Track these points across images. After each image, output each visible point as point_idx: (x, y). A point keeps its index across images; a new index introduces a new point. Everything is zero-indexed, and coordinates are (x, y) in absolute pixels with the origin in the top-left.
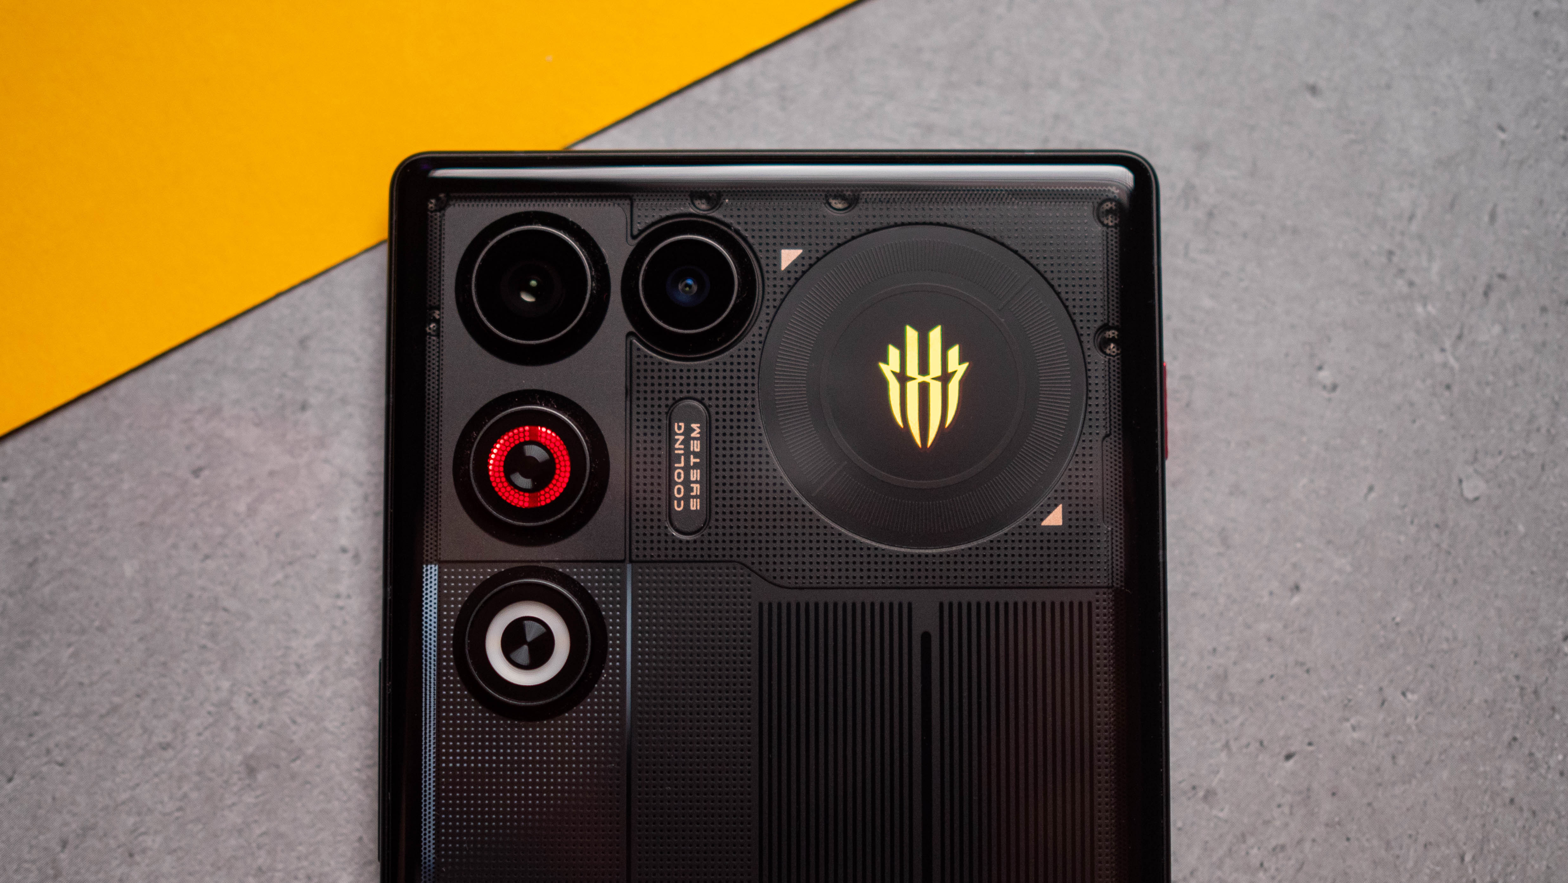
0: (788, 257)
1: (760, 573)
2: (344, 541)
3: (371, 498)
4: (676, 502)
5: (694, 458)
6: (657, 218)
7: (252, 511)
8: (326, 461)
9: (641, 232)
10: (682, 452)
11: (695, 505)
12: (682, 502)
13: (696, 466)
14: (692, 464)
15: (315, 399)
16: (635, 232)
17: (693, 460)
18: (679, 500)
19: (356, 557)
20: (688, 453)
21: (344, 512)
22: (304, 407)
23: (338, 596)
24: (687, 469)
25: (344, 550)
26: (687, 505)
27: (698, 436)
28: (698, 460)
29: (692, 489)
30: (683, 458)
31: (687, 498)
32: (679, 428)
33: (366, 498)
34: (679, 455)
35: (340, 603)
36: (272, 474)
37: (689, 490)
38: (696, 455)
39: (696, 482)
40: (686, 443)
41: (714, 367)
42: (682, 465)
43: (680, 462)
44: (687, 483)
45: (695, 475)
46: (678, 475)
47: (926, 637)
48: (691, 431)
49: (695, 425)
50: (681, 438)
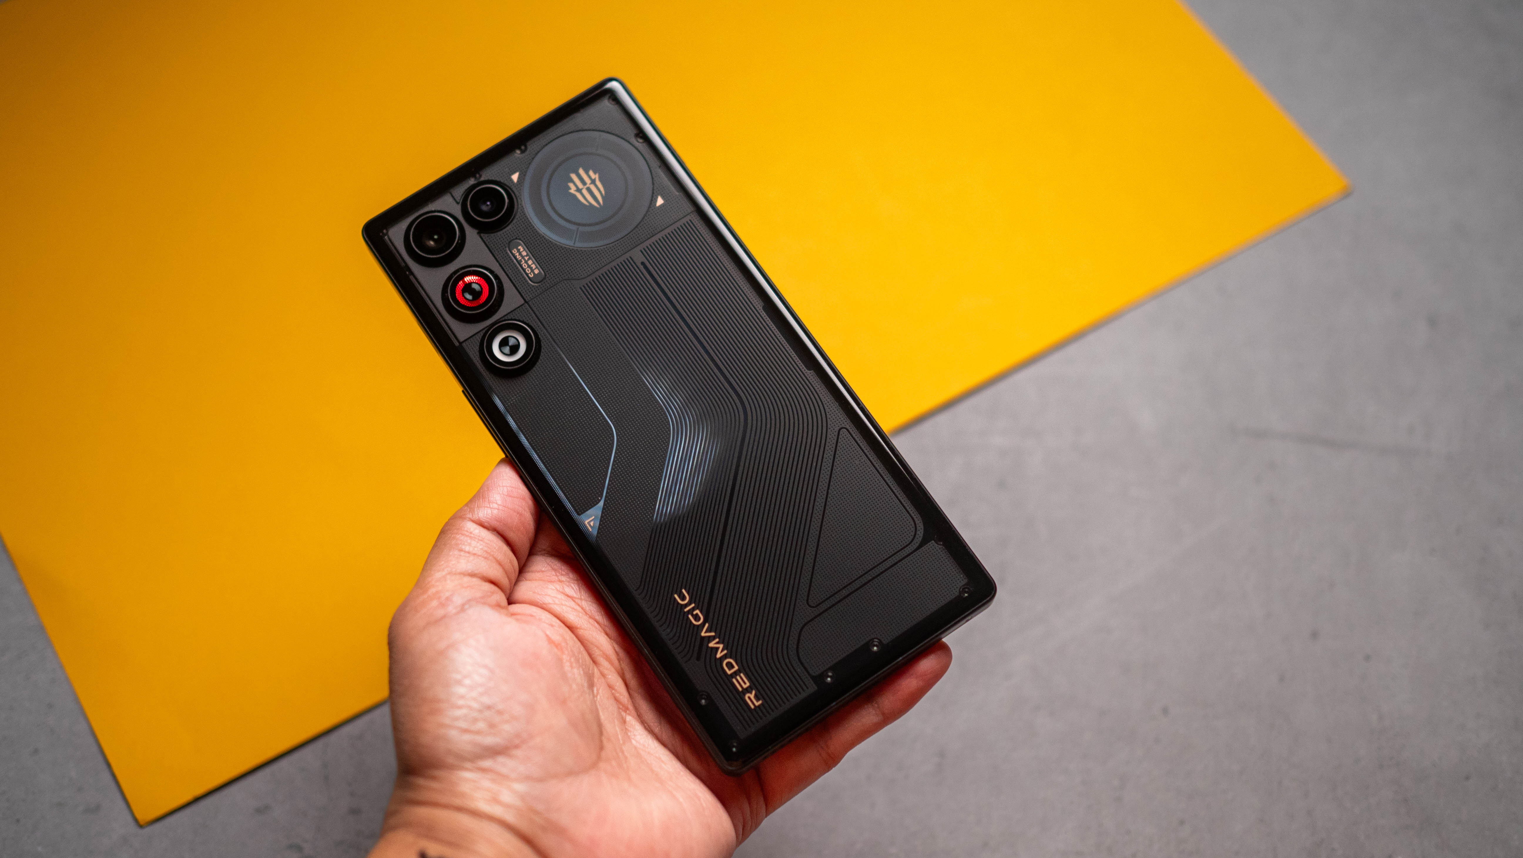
0: (515, 177)
6: (462, 191)
9: (459, 199)
10: (521, 258)
11: (537, 271)
12: (532, 273)
13: (529, 259)
14: (527, 260)
16: (458, 201)
17: (526, 258)
18: (530, 273)
20: (523, 257)
24: (526, 262)
26: (534, 273)
27: (524, 249)
28: (528, 257)
29: (532, 268)
30: (522, 260)
31: (532, 271)
32: (515, 251)
37: (531, 268)
38: (526, 256)
39: (532, 264)
40: (520, 254)
41: (514, 226)
42: (523, 262)
44: (529, 266)
45: (530, 262)
46: (525, 265)
47: (643, 263)
48: (520, 249)
49: (519, 247)
50: (518, 254)
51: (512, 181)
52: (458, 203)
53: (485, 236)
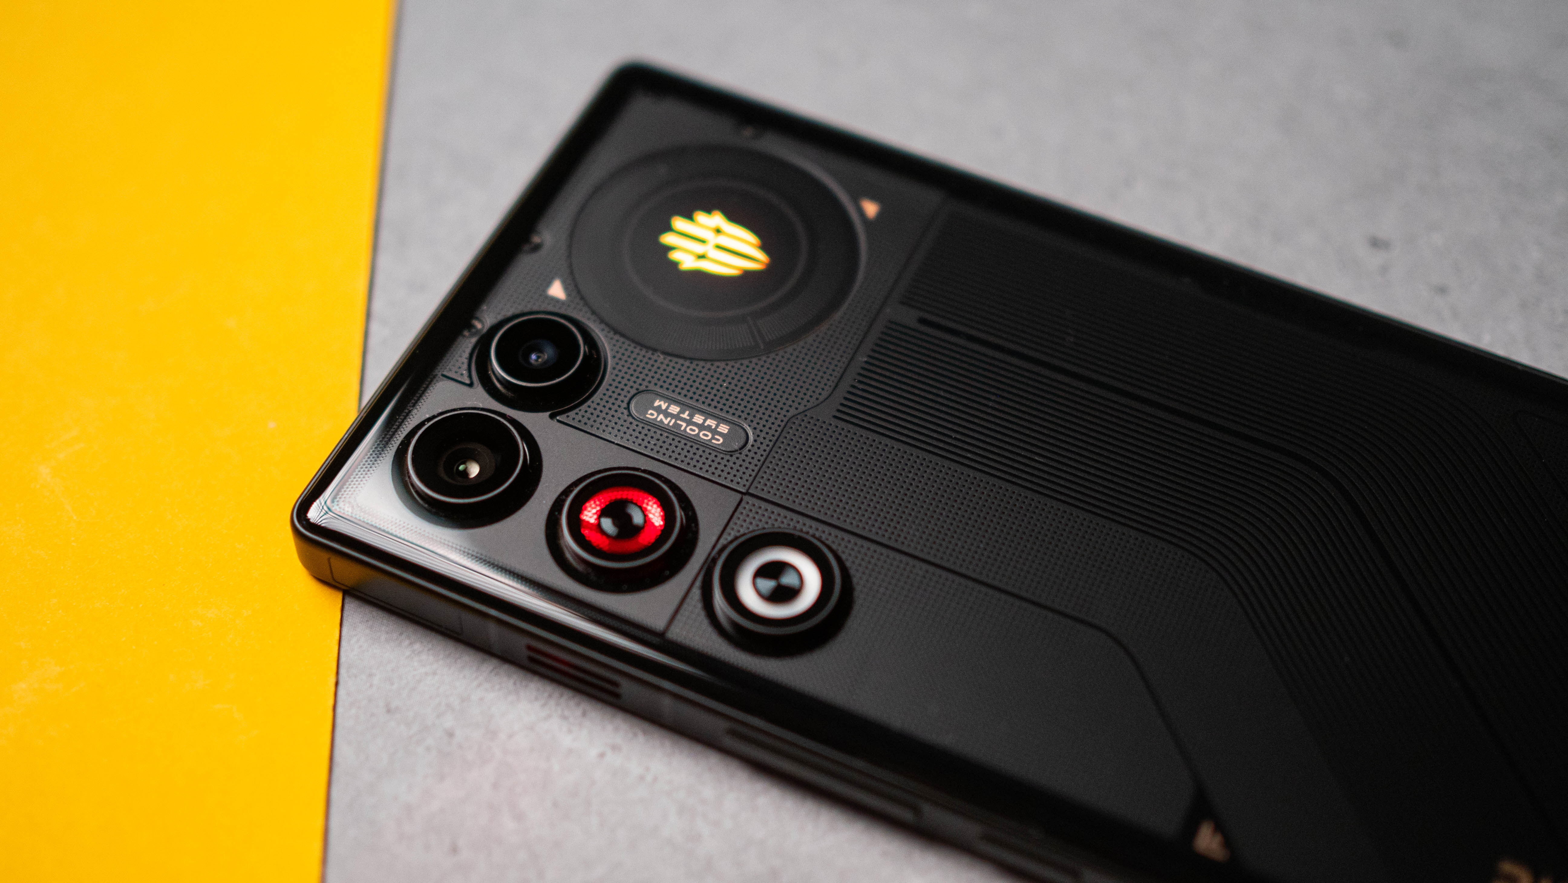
0: (557, 290)
1: (806, 408)
2: (594, 752)
3: (567, 713)
4: (714, 441)
5: (684, 413)
6: (466, 361)
7: (519, 817)
8: (510, 736)
9: (470, 376)
10: (673, 421)
11: (724, 429)
12: (717, 437)
13: (691, 416)
14: (688, 418)
15: (449, 721)
16: (468, 382)
17: (685, 416)
18: (713, 438)
19: (615, 748)
20: (677, 417)
21: (567, 740)
22: (450, 734)
23: (642, 778)
24: (689, 422)
25: (602, 755)
26: (720, 434)
27: (667, 404)
28: (687, 413)
29: (709, 427)
30: (679, 422)
31: (714, 432)
32: (652, 414)
33: (564, 718)
34: (675, 423)
35: (649, 778)
36: (495, 786)
37: (709, 428)
38: (682, 412)
39: (705, 421)
40: (667, 414)
41: (616, 372)
42: (684, 425)
43: (682, 426)
44: (701, 427)
45: (699, 419)
46: (692, 430)
47: (922, 321)
48: (660, 406)
49: (657, 403)
50: (661, 417)
51: (556, 300)
52: (471, 385)
53: (571, 416)
